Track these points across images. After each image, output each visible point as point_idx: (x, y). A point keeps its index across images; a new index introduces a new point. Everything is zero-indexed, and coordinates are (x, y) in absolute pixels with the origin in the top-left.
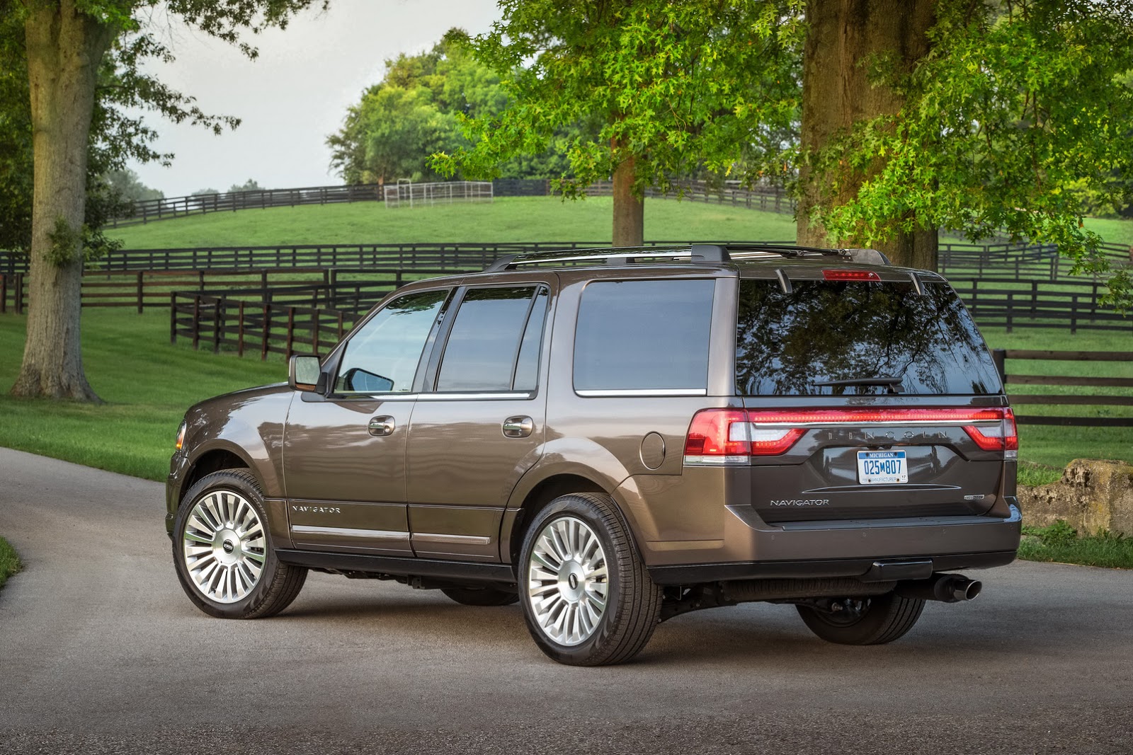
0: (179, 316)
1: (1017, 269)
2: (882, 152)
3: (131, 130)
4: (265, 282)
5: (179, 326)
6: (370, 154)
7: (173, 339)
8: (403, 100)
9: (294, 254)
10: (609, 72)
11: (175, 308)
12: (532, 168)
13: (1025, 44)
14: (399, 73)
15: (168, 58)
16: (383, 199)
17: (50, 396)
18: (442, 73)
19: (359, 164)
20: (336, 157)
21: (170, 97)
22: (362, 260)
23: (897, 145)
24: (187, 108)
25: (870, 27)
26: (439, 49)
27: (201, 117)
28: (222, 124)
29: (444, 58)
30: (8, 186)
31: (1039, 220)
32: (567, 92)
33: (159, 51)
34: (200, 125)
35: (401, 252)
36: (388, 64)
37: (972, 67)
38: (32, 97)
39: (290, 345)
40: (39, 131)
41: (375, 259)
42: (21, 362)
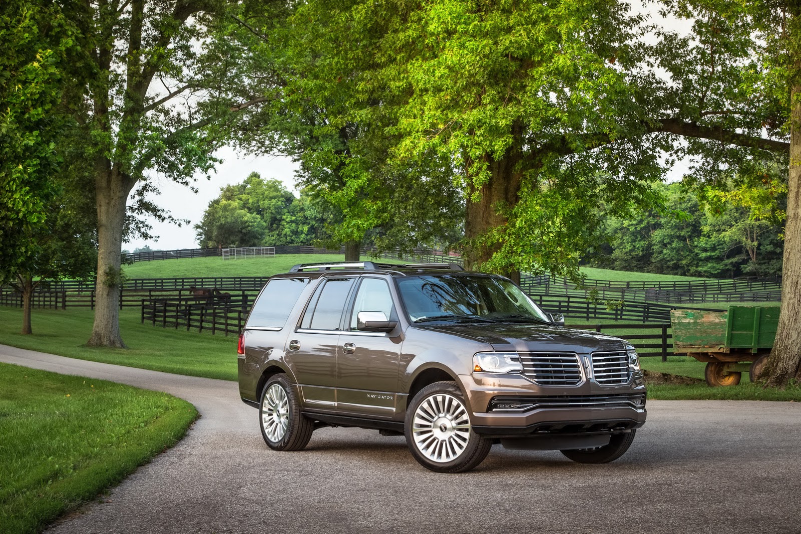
0: (145, 310)
1: (530, 290)
2: (501, 241)
3: (141, 225)
4: (180, 295)
5: (145, 315)
6: (215, 233)
7: (143, 321)
8: (231, 207)
9: (183, 282)
10: (390, 208)
11: (144, 307)
12: (292, 240)
13: (557, 198)
14: (227, 193)
15: (158, 193)
16: (221, 255)
17: (106, 346)
18: (248, 194)
19: (209, 237)
20: (198, 235)
21: (159, 211)
22: (216, 285)
23: (507, 238)
24: (166, 216)
25: (493, 190)
26: (246, 182)
27: (173, 220)
28: (182, 223)
29: (249, 186)
30: (77, 250)
31: (562, 268)
32: (371, 215)
33: (154, 190)
34: (172, 223)
35: (235, 281)
36: (222, 189)
37: (537, 208)
38: (98, 210)
39: (201, 324)
40: (101, 226)
41: (221, 284)
42: (92, 330)
